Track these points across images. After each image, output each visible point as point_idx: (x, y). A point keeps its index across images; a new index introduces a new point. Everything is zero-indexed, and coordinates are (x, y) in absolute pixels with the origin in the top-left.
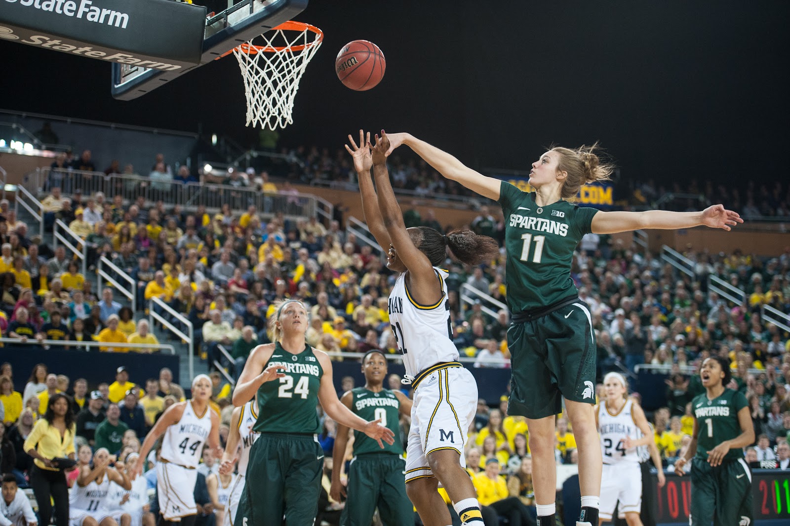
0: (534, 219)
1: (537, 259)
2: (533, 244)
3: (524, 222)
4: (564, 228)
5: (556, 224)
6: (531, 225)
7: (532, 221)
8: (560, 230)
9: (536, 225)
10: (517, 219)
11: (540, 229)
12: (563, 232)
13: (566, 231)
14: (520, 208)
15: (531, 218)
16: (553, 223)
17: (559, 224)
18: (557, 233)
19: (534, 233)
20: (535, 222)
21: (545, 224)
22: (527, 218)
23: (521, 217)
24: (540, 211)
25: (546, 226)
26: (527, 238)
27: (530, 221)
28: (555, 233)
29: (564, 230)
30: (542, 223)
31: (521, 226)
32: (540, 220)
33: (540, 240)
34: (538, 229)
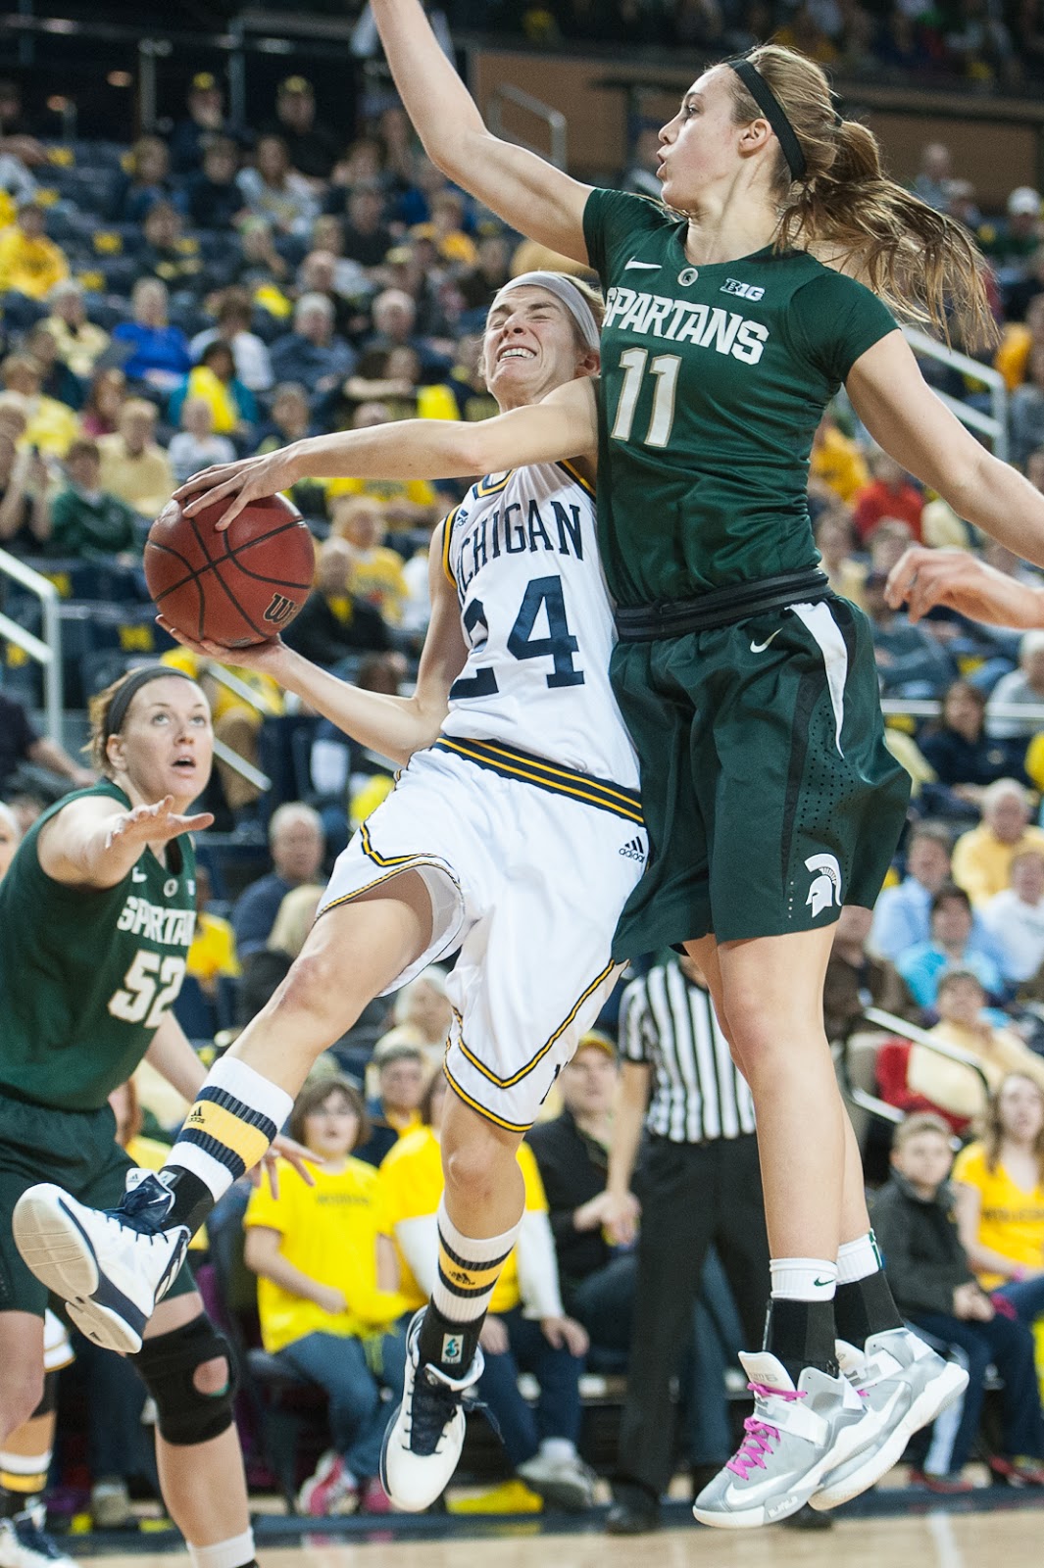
0: (667, 303)
1: (659, 436)
2: (649, 381)
3: (636, 314)
4: (753, 335)
5: (729, 319)
6: (654, 320)
7: (661, 308)
8: (736, 340)
9: (667, 323)
10: (619, 300)
11: (675, 336)
12: (748, 350)
13: (758, 349)
14: (632, 265)
15: (659, 300)
16: (720, 314)
17: (737, 319)
18: (723, 347)
19: (656, 347)
20: (665, 313)
21: (693, 318)
22: (645, 298)
23: (631, 294)
24: (688, 278)
25: (695, 326)
26: (634, 361)
27: (655, 307)
28: (718, 349)
29: (750, 342)
30: (687, 315)
31: (623, 326)
32: (683, 306)
33: (668, 368)
34: (669, 335)
